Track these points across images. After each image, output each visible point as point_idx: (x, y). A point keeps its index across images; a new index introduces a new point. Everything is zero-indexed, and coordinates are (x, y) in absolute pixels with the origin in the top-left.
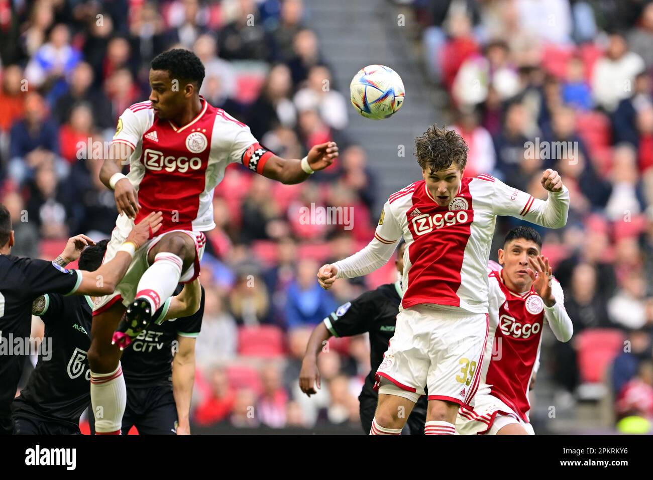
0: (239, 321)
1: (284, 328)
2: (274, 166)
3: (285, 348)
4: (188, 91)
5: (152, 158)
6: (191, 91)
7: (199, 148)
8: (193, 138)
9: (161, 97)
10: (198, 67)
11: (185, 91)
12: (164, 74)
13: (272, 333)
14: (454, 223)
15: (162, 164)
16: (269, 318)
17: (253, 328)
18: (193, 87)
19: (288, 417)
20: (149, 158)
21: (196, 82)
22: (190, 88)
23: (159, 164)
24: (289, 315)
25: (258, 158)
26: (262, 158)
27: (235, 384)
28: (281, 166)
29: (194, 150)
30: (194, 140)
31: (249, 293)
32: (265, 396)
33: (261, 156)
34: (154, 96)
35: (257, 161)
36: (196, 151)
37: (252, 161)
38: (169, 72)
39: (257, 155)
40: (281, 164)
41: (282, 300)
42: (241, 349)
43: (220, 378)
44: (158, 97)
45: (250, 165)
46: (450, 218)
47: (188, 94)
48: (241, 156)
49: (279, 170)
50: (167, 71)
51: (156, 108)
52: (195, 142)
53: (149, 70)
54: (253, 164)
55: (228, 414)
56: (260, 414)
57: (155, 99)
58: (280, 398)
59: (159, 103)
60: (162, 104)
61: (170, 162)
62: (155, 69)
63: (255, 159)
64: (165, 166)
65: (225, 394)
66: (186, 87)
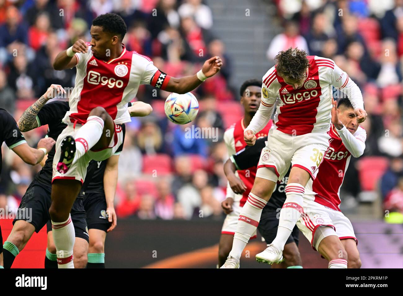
0: (143, 152)
1: (172, 156)
2: (173, 84)
3: (173, 169)
4: (114, 40)
5: (93, 77)
6: (116, 40)
7: (122, 74)
8: (119, 67)
9: (98, 43)
10: (122, 26)
11: (112, 40)
12: (99, 29)
13: (164, 159)
14: (309, 98)
15: (99, 81)
16: (162, 150)
17: (152, 156)
18: (118, 38)
19: (175, 213)
20: (91, 77)
21: (120, 35)
22: (116, 39)
23: (97, 80)
24: (175, 148)
25: (162, 80)
26: (165, 80)
27: (141, 192)
28: (178, 83)
29: (119, 75)
30: (120, 69)
31: (150, 134)
32: (160, 199)
33: (164, 78)
34: (93, 42)
35: (162, 82)
36: (120, 75)
37: (158, 82)
38: (103, 28)
39: (162, 78)
40: (177, 81)
41: (170, 138)
42: (145, 169)
43: (131, 187)
44: (95, 43)
45: (157, 85)
46: (306, 95)
47: (114, 42)
48: (150, 80)
49: (177, 85)
50: (102, 27)
51: (94, 50)
52: (120, 70)
53: (91, 26)
54: (159, 84)
55: (136, 211)
56: (156, 210)
57: (94, 44)
58: (169, 200)
59: (96, 47)
60: (98, 47)
61: (105, 80)
62: (94, 25)
63: (160, 81)
64: (101, 82)
65: (134, 198)
66: (113, 38)
